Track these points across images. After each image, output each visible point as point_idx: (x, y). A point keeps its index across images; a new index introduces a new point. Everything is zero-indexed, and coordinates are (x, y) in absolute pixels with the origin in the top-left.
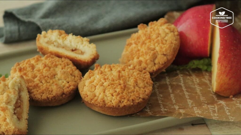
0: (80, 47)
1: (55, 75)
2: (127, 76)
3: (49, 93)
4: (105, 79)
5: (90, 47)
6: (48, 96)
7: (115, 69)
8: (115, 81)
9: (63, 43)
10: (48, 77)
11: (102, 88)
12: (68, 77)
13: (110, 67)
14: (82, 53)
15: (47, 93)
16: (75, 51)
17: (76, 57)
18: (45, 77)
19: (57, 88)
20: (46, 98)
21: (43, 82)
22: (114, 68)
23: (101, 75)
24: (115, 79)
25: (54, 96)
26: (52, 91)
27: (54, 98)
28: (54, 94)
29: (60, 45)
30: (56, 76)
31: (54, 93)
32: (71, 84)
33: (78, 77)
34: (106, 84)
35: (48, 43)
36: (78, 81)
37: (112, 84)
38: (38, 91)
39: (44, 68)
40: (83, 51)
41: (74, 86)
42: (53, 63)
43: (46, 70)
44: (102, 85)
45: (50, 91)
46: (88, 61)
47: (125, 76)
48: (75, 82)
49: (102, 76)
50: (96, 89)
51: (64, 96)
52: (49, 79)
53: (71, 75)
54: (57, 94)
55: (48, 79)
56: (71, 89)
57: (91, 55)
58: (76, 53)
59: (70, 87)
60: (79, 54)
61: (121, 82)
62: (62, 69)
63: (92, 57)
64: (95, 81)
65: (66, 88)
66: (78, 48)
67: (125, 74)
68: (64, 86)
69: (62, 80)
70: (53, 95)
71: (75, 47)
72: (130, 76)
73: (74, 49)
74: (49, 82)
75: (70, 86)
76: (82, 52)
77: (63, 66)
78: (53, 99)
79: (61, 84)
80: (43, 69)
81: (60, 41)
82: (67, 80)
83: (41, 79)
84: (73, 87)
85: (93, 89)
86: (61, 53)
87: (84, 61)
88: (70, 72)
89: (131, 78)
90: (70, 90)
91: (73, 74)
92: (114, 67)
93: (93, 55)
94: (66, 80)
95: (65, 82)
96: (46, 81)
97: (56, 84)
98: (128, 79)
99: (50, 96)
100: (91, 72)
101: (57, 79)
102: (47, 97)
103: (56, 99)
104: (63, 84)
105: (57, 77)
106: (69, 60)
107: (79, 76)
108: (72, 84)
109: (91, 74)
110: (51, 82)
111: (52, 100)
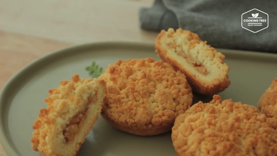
0: (206, 64)
1: (151, 93)
2: (245, 130)
3: (130, 115)
4: (210, 124)
5: (220, 68)
6: (128, 120)
7: (237, 112)
8: (223, 132)
9: (188, 52)
10: (140, 94)
11: (199, 135)
12: (167, 102)
13: (231, 106)
14: (206, 73)
15: (127, 116)
16: (197, 67)
17: (195, 76)
18: (136, 92)
19: (143, 113)
20: (124, 122)
21: (130, 98)
22: (237, 109)
23: (210, 115)
24: (224, 128)
25: (135, 123)
26: (136, 114)
27: (135, 125)
28: (136, 120)
29: (184, 52)
30: (152, 95)
31: (137, 118)
32: (165, 114)
33: (183, 104)
34: (207, 132)
35: (169, 45)
36: (180, 111)
37: (215, 136)
38: (117, 108)
39: (142, 78)
40: (208, 70)
41: (169, 117)
42: (159, 75)
43: (143, 83)
44: (202, 132)
45: (132, 113)
46: (208, 86)
47: (242, 129)
48: (175, 111)
49: (210, 117)
50: (191, 133)
51: (150, 126)
52: (140, 96)
53: (174, 99)
54: (139, 121)
55: (138, 96)
56: (162, 120)
57: (215, 80)
58: (198, 70)
59: (162, 117)
60: (201, 72)
61: (231, 137)
62: (166, 87)
63: (216, 83)
64: (197, 122)
65: (156, 117)
66: (204, 63)
67: (245, 125)
68: (156, 112)
69: (157, 103)
70: (134, 120)
71: (202, 61)
72: (250, 131)
73: (198, 64)
74: (138, 101)
75: (163, 115)
76: (206, 71)
77: (169, 83)
78: (133, 125)
79: (154, 109)
80: (141, 80)
81: (185, 48)
82: (164, 105)
83: (128, 92)
84: (166, 118)
85: (187, 133)
86: (179, 64)
87: (202, 84)
88: (173, 96)
89: (250, 135)
90: (160, 121)
91: (178, 99)
92: (237, 107)
93: (219, 80)
94: (162, 104)
95: (160, 106)
96: (135, 98)
97: (145, 107)
98: (244, 135)
99: (130, 121)
100: (200, 105)
101: (151, 99)
102: (126, 121)
103: (138, 127)
104: (157, 109)
105: (153, 97)
106: (185, 77)
107: (185, 104)
108: (167, 113)
109: (198, 108)
110: (141, 101)
111: (131, 126)
